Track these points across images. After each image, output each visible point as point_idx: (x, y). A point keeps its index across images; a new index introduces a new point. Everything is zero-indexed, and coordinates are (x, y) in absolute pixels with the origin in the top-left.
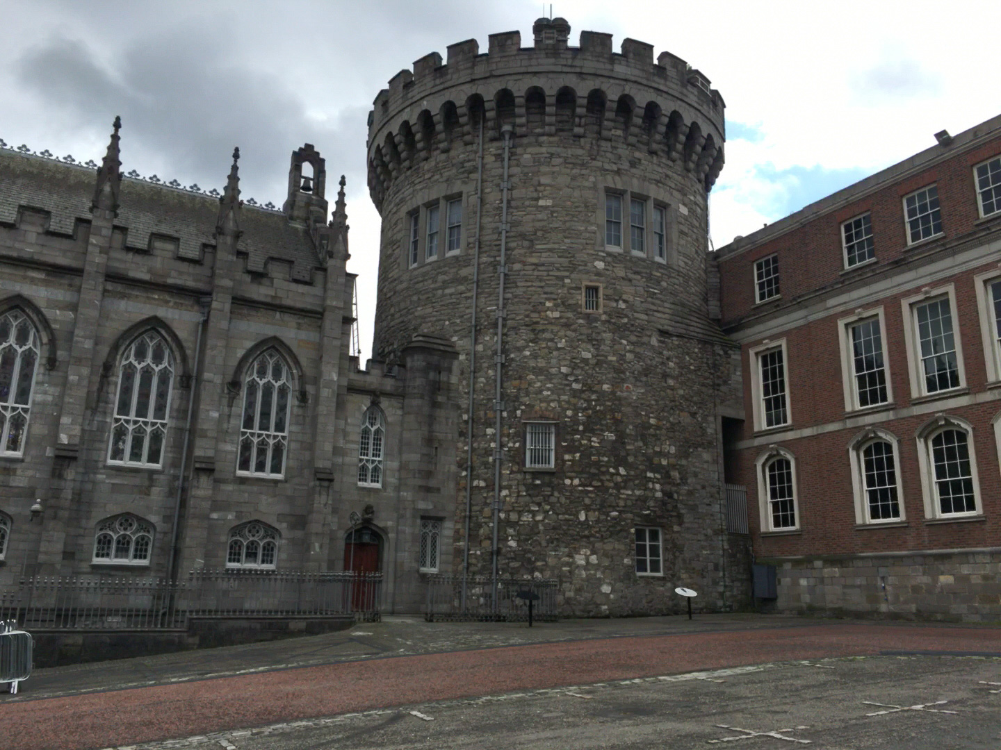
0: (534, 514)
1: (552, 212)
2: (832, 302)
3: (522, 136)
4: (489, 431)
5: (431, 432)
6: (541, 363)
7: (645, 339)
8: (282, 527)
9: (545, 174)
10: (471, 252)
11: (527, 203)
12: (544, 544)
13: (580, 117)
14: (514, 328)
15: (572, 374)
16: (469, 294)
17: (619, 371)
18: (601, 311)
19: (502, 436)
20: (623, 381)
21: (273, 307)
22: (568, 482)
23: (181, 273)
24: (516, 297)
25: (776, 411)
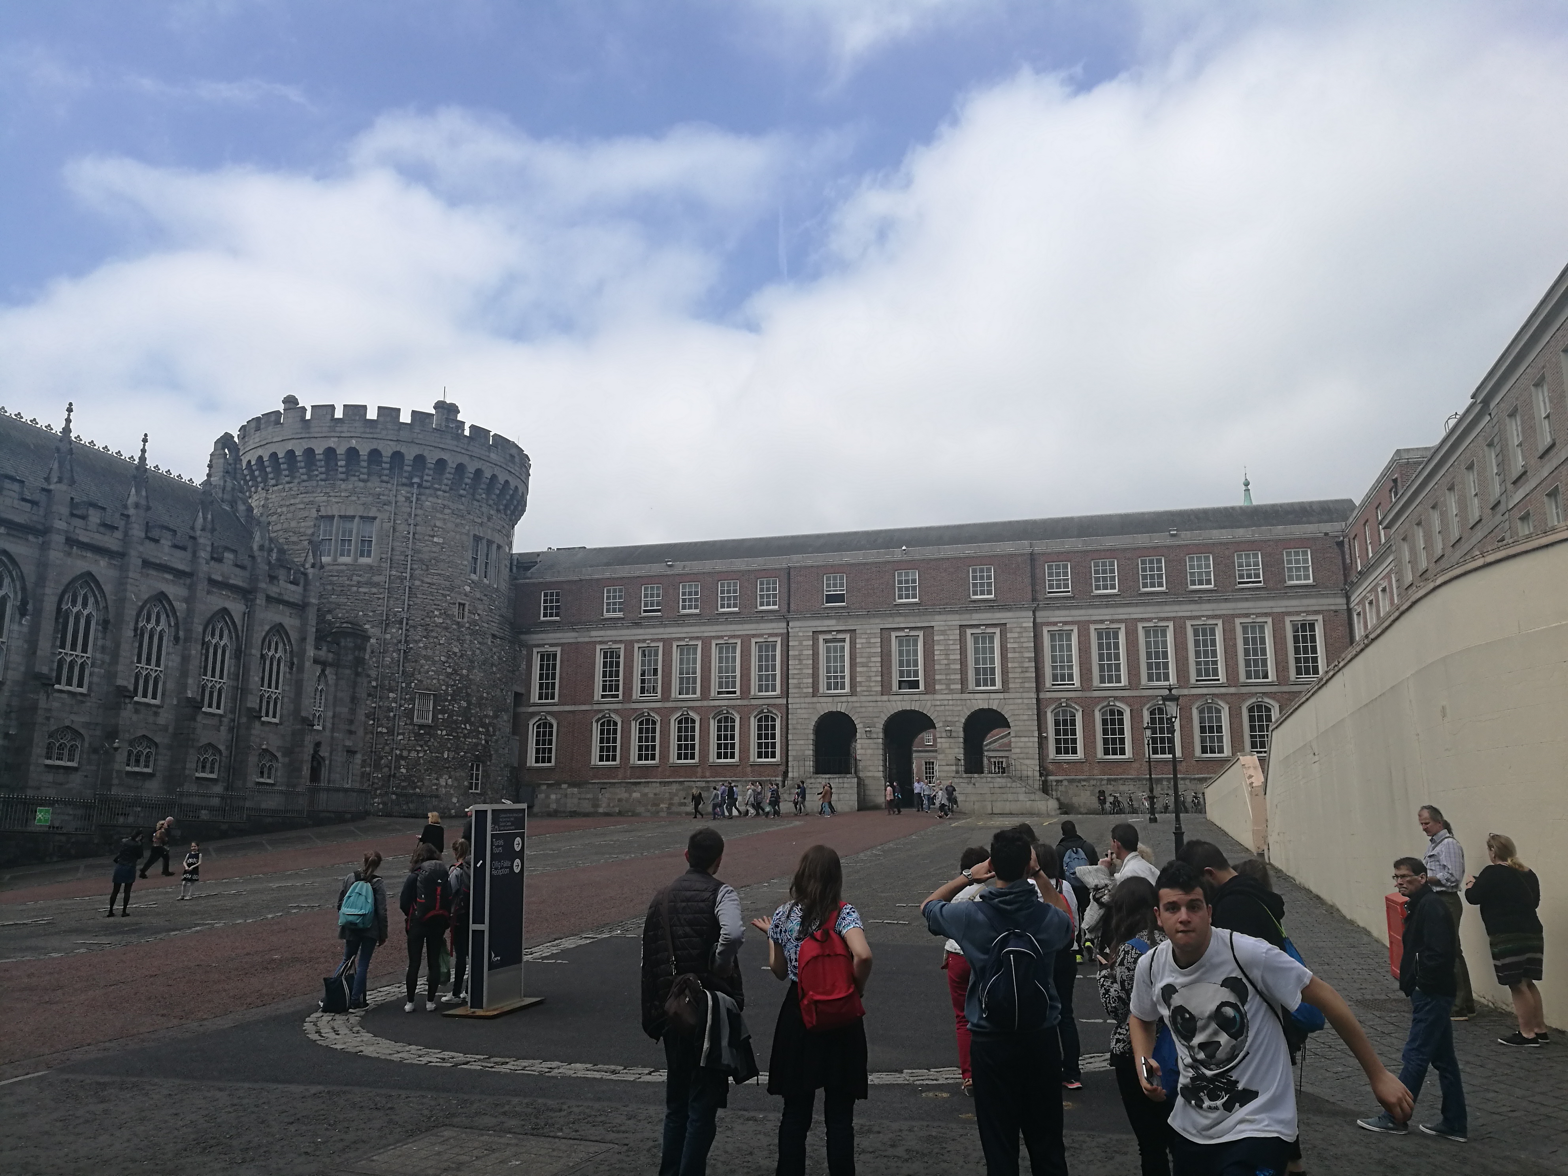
0: (418, 752)
1: (442, 548)
2: (593, 633)
3: (426, 488)
4: (391, 695)
5: (354, 692)
6: (430, 653)
7: (485, 641)
8: (279, 755)
9: (439, 519)
10: (384, 565)
11: (426, 538)
12: (423, 771)
13: (466, 484)
14: (414, 627)
15: (447, 662)
16: (381, 596)
17: (472, 662)
18: (466, 620)
19: (401, 699)
20: (474, 668)
21: (280, 601)
22: (439, 732)
23: (236, 575)
24: (416, 604)
25: (546, 691)
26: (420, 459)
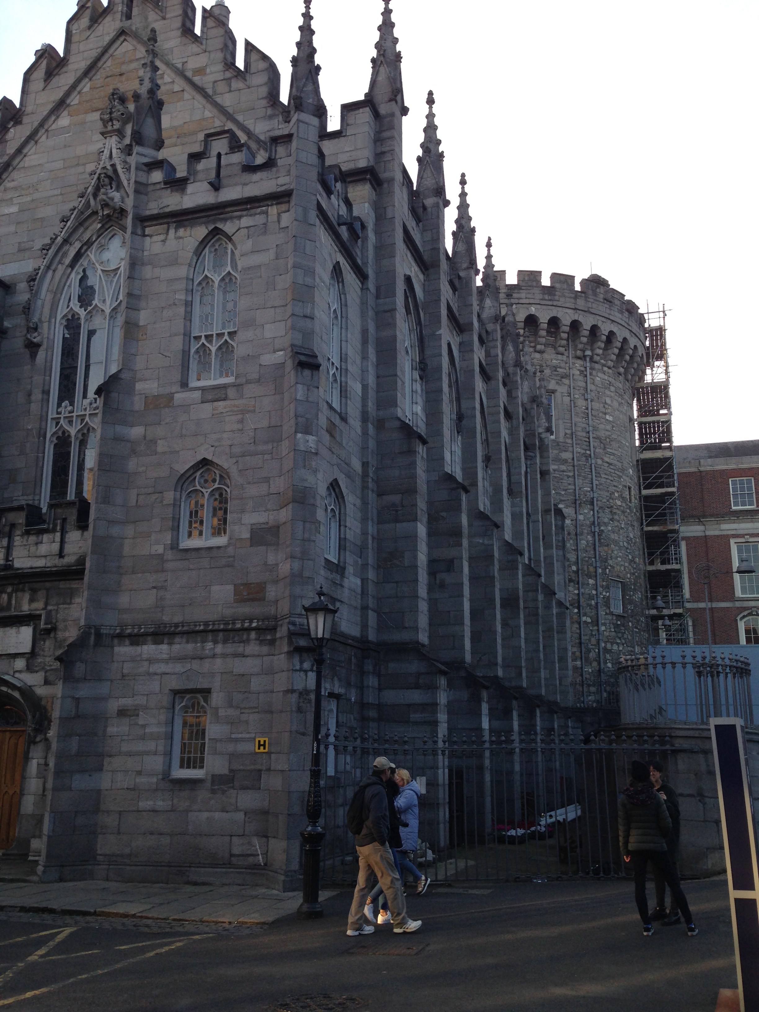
0: (618, 645)
1: (613, 427)
3: (596, 362)
4: (591, 581)
6: (616, 537)
9: (608, 396)
10: (568, 440)
11: (601, 415)
14: (602, 508)
15: (628, 548)
16: (571, 474)
19: (600, 586)
26: (594, 330)
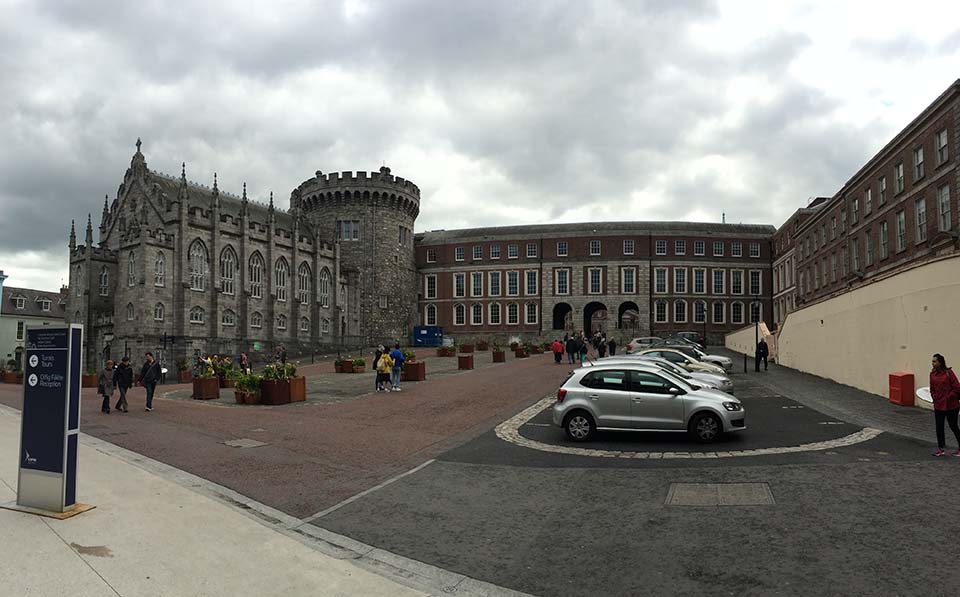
0: (382, 320)
1: (387, 232)
2: (452, 268)
3: (379, 206)
5: (355, 296)
6: (384, 278)
7: (406, 272)
8: (330, 321)
9: (385, 219)
10: (364, 241)
11: (380, 228)
13: (396, 204)
14: (377, 267)
15: (391, 281)
16: (363, 255)
17: (401, 281)
18: (398, 263)
19: (374, 298)
20: (402, 284)
21: (325, 257)
22: (390, 311)
23: (309, 247)
24: (378, 257)
25: (431, 293)
26: (376, 194)
